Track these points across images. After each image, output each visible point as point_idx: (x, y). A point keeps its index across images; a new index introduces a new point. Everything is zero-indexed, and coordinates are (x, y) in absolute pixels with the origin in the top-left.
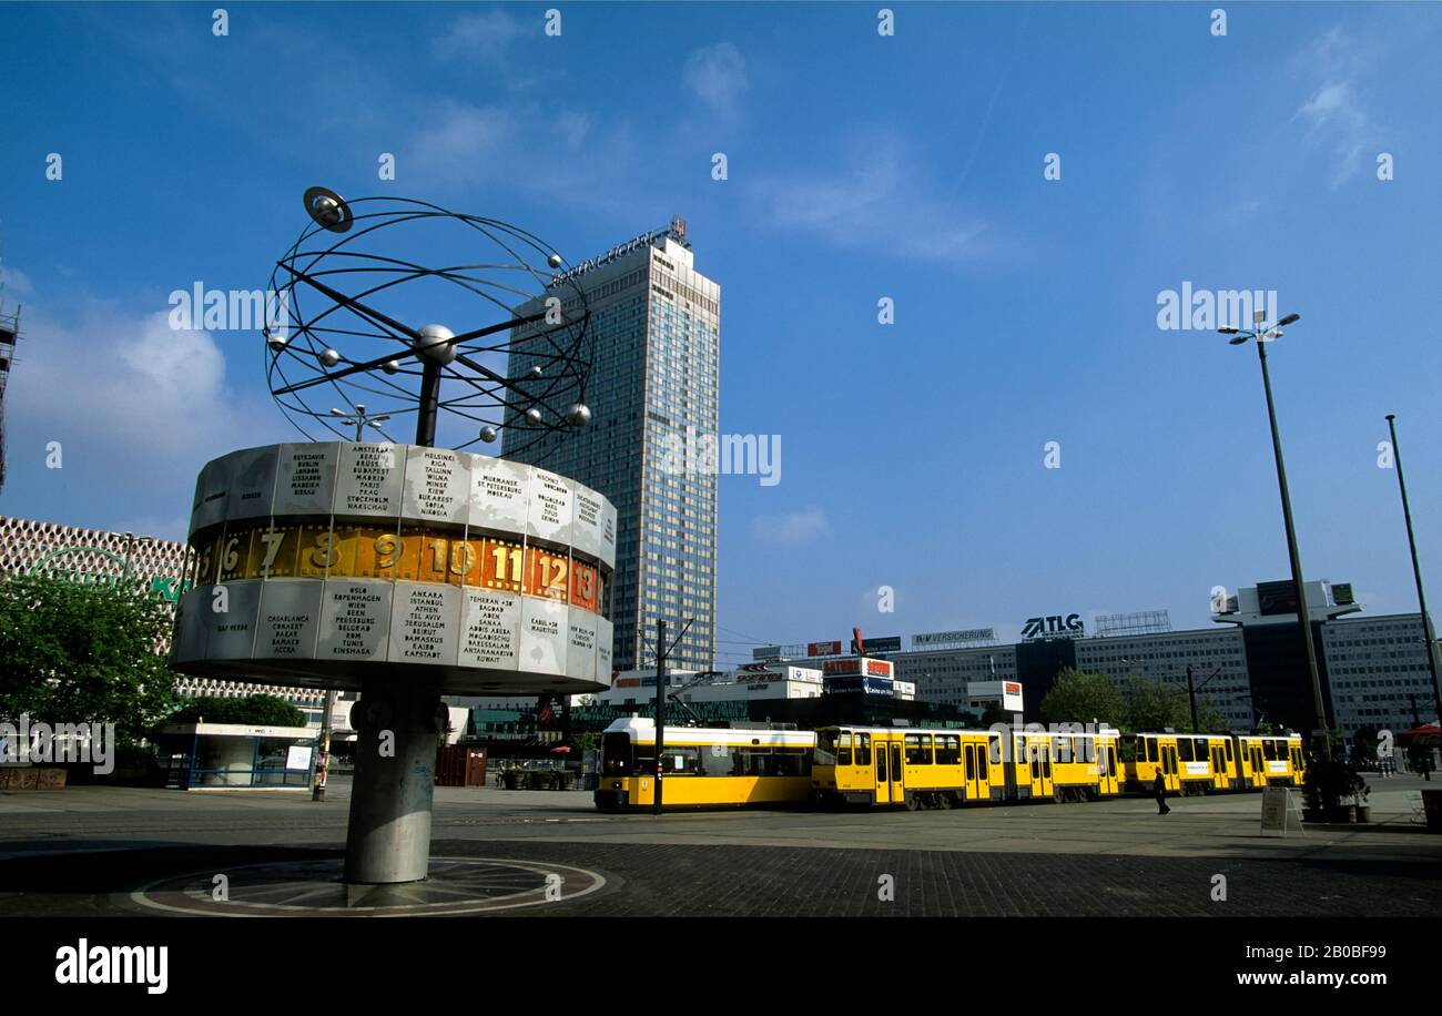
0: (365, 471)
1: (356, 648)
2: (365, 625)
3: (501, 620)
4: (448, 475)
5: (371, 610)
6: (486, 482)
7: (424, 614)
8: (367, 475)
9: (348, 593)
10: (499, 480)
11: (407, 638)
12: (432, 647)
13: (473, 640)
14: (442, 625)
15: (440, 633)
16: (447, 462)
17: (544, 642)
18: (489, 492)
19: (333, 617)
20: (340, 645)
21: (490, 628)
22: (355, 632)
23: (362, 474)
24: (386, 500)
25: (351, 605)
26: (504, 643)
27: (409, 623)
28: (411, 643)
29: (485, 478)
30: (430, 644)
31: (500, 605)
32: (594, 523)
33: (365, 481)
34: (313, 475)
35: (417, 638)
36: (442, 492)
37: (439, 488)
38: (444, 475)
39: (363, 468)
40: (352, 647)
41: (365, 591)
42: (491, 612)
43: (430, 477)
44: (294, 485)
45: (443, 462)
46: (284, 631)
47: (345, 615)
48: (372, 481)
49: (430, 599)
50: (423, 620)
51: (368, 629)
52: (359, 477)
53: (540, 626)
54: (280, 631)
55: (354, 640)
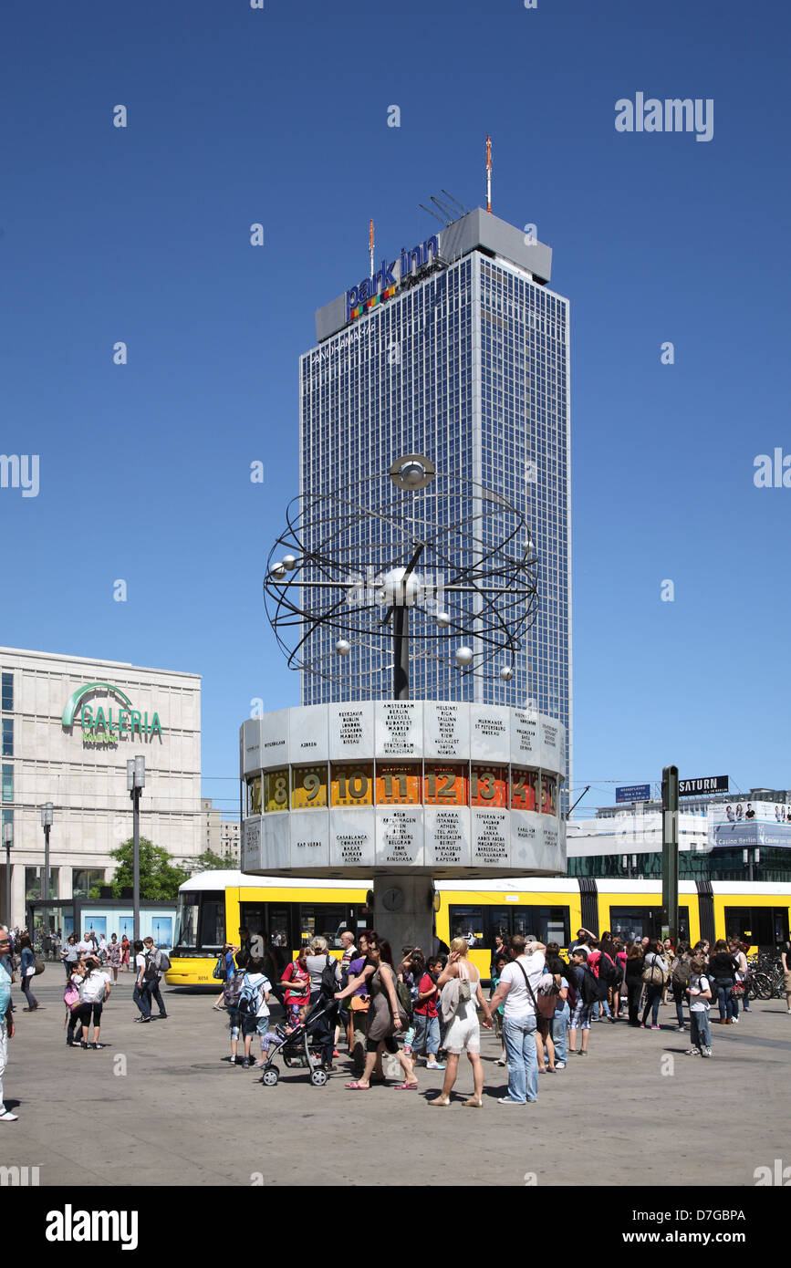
0: (394, 723)
1: (402, 857)
2: (407, 840)
3: (498, 830)
4: (453, 722)
5: (410, 829)
6: (481, 724)
7: (446, 830)
8: (396, 726)
9: (392, 817)
10: (489, 722)
11: (436, 848)
12: (454, 854)
13: (481, 847)
14: (459, 837)
15: (458, 843)
16: (452, 712)
17: (527, 845)
18: (483, 732)
19: (383, 835)
20: (391, 856)
21: (491, 837)
22: (400, 846)
23: (393, 726)
24: (412, 745)
25: (396, 826)
26: (501, 847)
27: (437, 837)
28: (439, 851)
29: (480, 721)
30: (452, 851)
31: (496, 820)
32: (554, 745)
33: (395, 731)
34: (356, 728)
35: (444, 848)
36: (450, 736)
37: (448, 733)
38: (451, 722)
39: (392, 721)
40: (399, 856)
41: (404, 815)
42: (491, 825)
43: (441, 724)
44: (342, 736)
45: (450, 711)
46: (350, 846)
47: (392, 833)
48: (400, 731)
49: (450, 818)
50: (446, 834)
51: (409, 843)
52: (390, 728)
53: (524, 833)
54: (347, 846)
55: (400, 851)
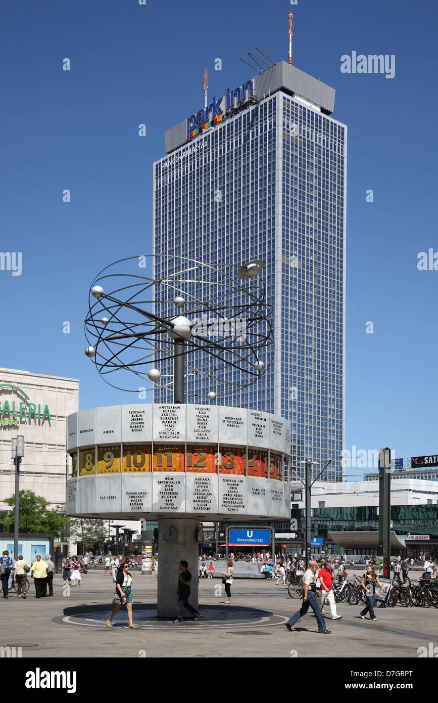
0: (166, 418)
1: (171, 506)
2: (174, 495)
3: (238, 490)
4: (207, 418)
5: (176, 488)
6: (226, 420)
7: (201, 489)
8: (167, 420)
9: (164, 480)
10: (232, 418)
11: (194, 501)
12: (206, 505)
13: (225, 500)
14: (210, 494)
15: (209, 498)
16: (206, 412)
17: (259, 500)
18: (228, 425)
19: (158, 492)
20: (163, 505)
21: (233, 494)
22: (170, 499)
23: (165, 420)
24: (178, 433)
25: (166, 486)
26: (240, 501)
27: (195, 494)
28: (196, 503)
29: (226, 418)
30: (205, 503)
31: (237, 483)
32: (280, 434)
33: (167, 424)
34: (140, 421)
35: (199, 501)
36: (205, 427)
37: (204, 425)
38: (205, 419)
39: (165, 417)
40: (168, 506)
41: (172, 479)
42: (233, 486)
43: (199, 420)
44: (131, 427)
45: (204, 411)
46: (135, 499)
47: (164, 491)
48: (170, 424)
49: (204, 481)
50: (201, 492)
51: (176, 497)
52: (163, 422)
53: (256, 492)
54: (133, 499)
55: (169, 502)
